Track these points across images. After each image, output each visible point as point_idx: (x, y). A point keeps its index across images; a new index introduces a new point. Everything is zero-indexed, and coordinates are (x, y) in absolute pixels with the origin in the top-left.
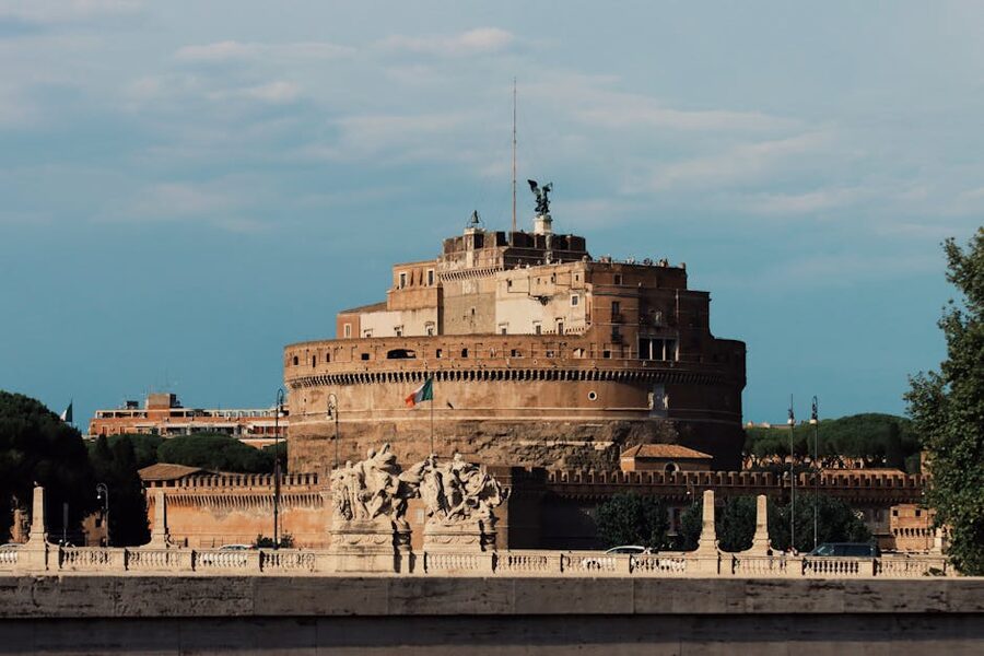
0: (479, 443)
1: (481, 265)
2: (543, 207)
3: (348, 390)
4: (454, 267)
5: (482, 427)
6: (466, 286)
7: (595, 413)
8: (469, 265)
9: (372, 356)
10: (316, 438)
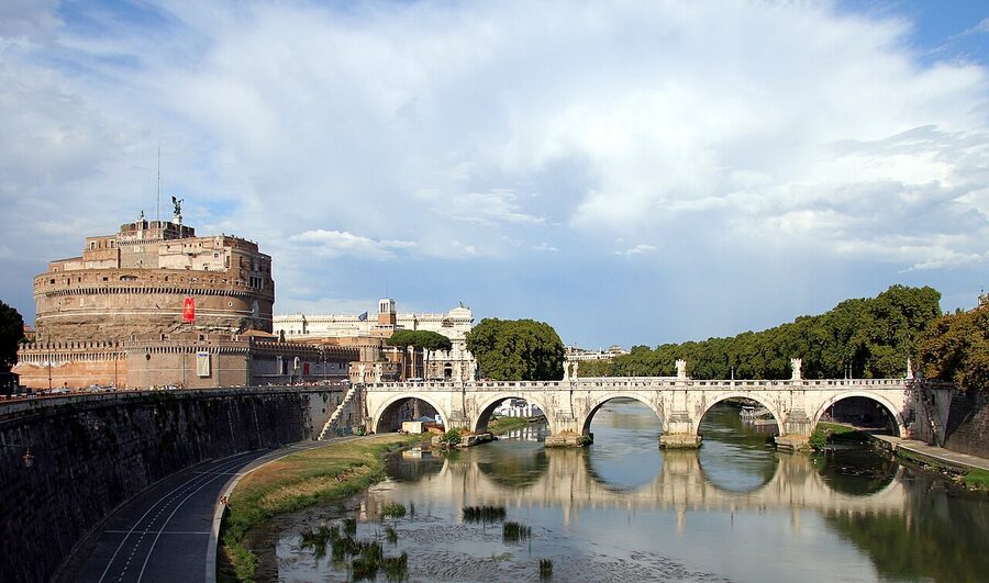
0: (174, 326)
1: (148, 238)
2: (178, 211)
3: (93, 297)
4: (129, 238)
5: (176, 318)
6: (137, 249)
7: (232, 313)
8: (140, 238)
9: (110, 280)
10: (68, 323)
